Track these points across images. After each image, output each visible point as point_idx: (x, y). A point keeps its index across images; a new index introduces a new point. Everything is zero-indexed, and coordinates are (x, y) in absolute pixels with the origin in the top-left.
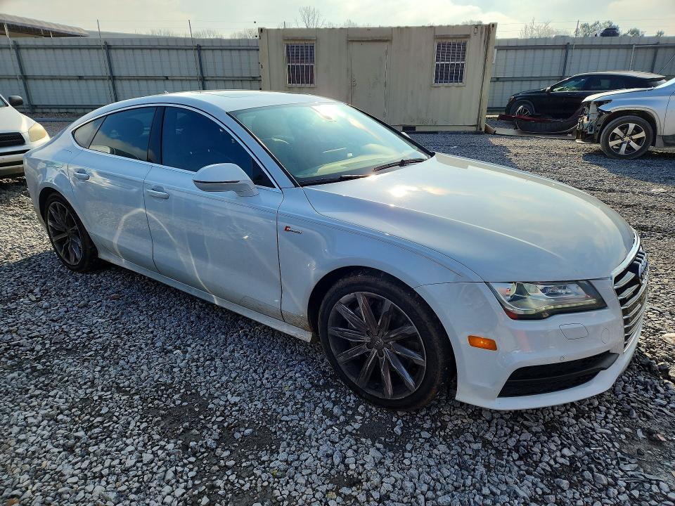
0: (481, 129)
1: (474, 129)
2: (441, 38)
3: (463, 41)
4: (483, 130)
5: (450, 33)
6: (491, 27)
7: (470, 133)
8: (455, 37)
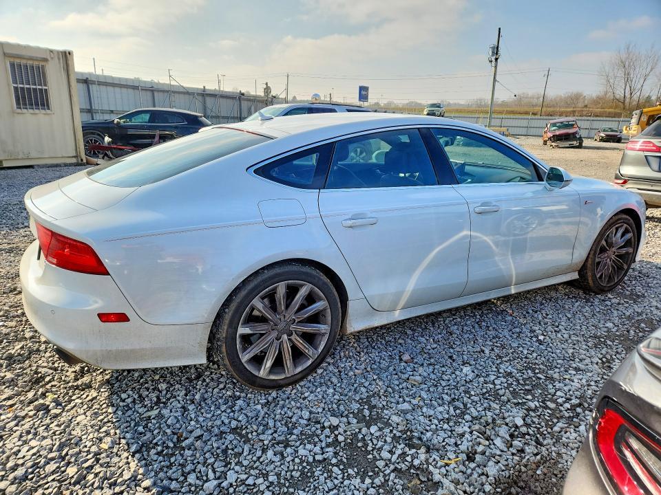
0: (82, 160)
1: (74, 160)
2: (14, 57)
3: (41, 64)
4: (85, 161)
5: (23, 53)
6: (68, 54)
7: (71, 165)
8: (31, 59)
